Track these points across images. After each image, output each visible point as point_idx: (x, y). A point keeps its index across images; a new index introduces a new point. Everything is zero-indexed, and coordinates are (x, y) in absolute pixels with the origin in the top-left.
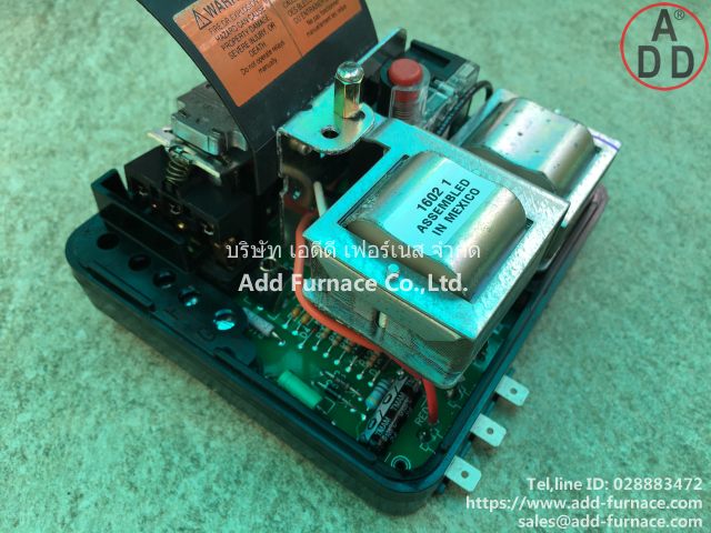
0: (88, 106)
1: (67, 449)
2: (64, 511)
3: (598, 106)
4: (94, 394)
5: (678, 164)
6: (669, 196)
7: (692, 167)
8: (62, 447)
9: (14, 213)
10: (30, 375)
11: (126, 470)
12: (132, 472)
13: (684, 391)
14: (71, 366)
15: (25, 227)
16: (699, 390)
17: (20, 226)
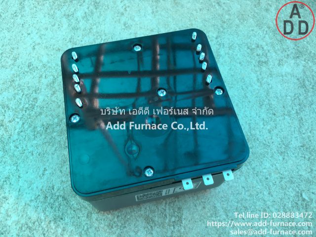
0: (74, 34)
1: (45, 155)
2: (41, 173)
3: (244, 87)
4: (56, 141)
5: (259, 117)
6: (250, 127)
7: (263, 119)
8: (44, 154)
9: (43, 70)
10: (39, 129)
11: (60, 166)
12: (62, 167)
13: (223, 191)
14: (51, 130)
15: (45, 77)
16: (227, 192)
17: (44, 76)
